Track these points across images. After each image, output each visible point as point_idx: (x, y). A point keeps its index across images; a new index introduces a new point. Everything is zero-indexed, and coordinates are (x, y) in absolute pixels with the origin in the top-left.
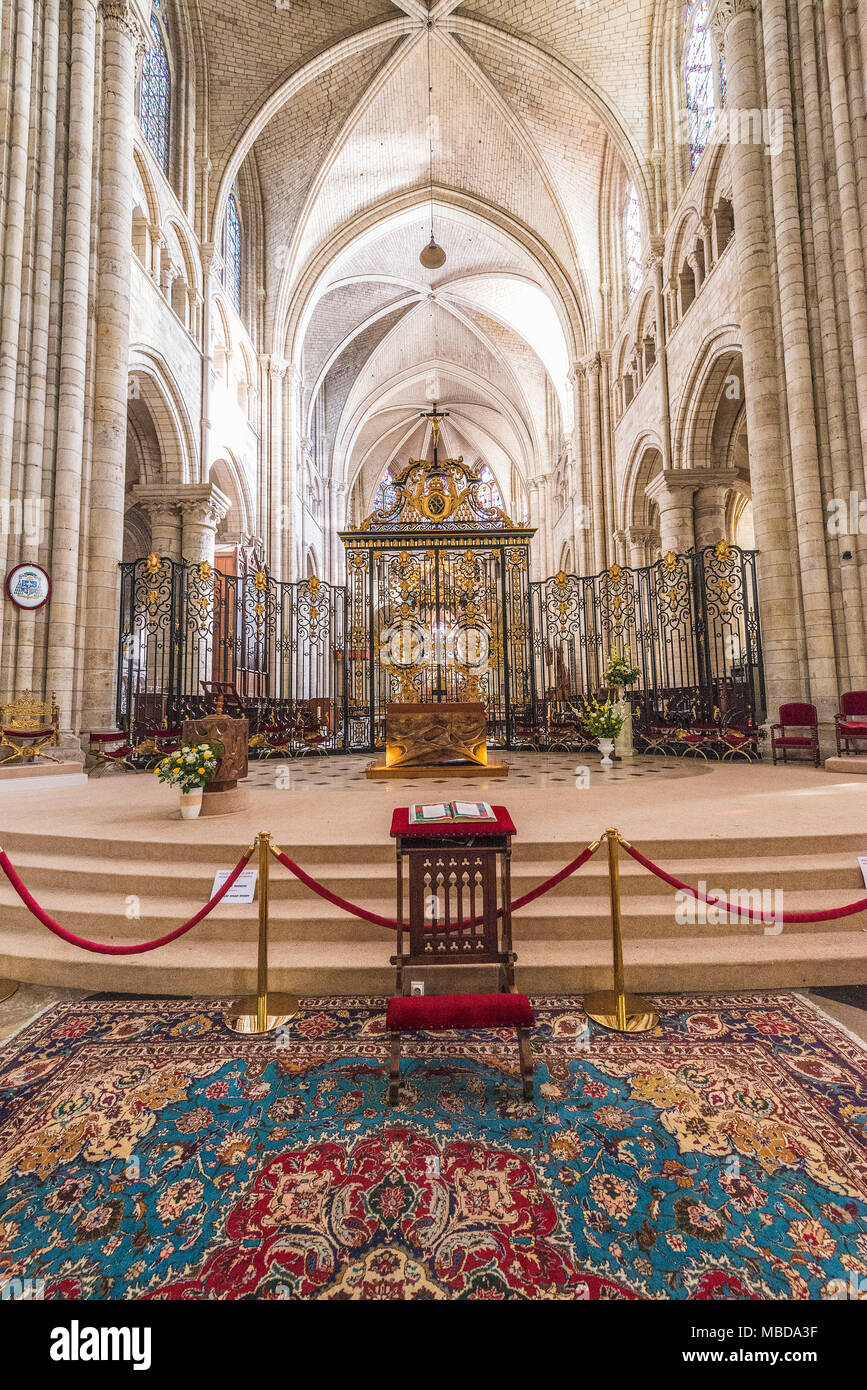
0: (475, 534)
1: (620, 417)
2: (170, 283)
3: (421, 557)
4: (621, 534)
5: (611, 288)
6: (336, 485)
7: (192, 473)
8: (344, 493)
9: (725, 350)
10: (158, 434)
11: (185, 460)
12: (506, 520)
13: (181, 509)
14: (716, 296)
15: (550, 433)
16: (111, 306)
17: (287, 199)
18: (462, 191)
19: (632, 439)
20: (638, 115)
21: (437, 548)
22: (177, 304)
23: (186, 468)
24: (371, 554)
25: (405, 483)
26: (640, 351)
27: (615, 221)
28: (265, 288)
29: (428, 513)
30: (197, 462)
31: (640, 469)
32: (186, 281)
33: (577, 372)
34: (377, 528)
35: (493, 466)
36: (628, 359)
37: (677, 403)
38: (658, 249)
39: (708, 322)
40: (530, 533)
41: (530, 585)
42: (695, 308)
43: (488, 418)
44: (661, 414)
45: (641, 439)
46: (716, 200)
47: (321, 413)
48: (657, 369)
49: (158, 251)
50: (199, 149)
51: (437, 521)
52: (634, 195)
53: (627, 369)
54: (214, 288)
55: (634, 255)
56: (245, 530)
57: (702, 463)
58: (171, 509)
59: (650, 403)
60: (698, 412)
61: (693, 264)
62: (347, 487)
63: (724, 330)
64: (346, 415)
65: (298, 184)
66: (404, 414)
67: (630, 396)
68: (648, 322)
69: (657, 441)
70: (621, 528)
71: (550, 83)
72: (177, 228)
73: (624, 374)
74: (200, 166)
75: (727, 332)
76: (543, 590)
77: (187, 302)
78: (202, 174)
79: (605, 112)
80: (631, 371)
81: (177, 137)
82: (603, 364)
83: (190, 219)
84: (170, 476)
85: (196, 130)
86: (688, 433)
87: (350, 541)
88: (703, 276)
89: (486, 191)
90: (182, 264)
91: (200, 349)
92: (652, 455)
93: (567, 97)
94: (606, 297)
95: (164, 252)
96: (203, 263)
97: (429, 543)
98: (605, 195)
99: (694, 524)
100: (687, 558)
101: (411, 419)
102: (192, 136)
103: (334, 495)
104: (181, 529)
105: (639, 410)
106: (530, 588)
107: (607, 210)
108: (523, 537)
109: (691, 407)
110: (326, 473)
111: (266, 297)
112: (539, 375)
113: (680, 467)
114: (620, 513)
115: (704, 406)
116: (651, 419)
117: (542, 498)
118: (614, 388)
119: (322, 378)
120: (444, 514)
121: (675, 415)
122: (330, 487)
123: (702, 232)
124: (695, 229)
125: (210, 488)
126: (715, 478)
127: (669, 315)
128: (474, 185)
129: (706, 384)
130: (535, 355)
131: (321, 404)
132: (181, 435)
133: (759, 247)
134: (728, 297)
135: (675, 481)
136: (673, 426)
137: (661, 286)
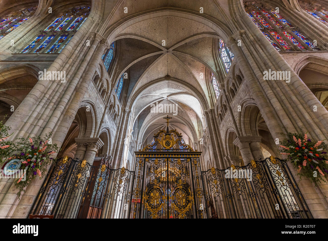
0: (181, 154)
1: (220, 124)
2: (102, 90)
3: (162, 161)
4: (227, 157)
5: (212, 96)
6: (138, 143)
7: (94, 135)
8: (141, 145)
9: (248, 105)
10: (88, 124)
11: (93, 131)
12: (191, 149)
13: (87, 145)
14: (242, 93)
15: (199, 130)
16: (82, 89)
17: (135, 79)
18: (175, 78)
19: (225, 129)
20: (212, 64)
21: (168, 158)
22: (102, 95)
23: (93, 133)
24: (145, 159)
25: (158, 137)
26: (222, 108)
27: (210, 84)
28: (127, 94)
29: (165, 146)
30: (97, 132)
31: (229, 137)
32: (106, 90)
33: (206, 113)
34: (148, 151)
35: (184, 139)
36: (219, 110)
37: (237, 119)
38: (223, 86)
39: (241, 99)
40: (199, 153)
41: (202, 172)
42: (236, 97)
43: (182, 126)
44: (232, 122)
45: (228, 129)
46: (236, 75)
47: (137, 124)
48: (228, 112)
49: (101, 83)
50: (116, 68)
51: (168, 148)
52: (214, 78)
53: (220, 112)
54: (113, 92)
55: (216, 89)
56: (108, 154)
57: (249, 135)
58: (84, 145)
59: (229, 119)
60: (244, 121)
61: (232, 88)
62: (142, 143)
63: (246, 100)
64: (144, 124)
65: (138, 76)
66: (159, 125)
67: (222, 119)
68: (223, 101)
69: (233, 129)
70: (226, 155)
71: (192, 61)
72: (107, 81)
73: (219, 113)
74: (116, 70)
75: (247, 100)
76: (207, 174)
77: (105, 95)
78: (116, 72)
79: (205, 64)
80: (221, 113)
81: (112, 66)
82: (213, 112)
83: (111, 79)
84: (87, 135)
85: (117, 65)
86: (242, 126)
87: (138, 155)
88: (236, 90)
89: (180, 78)
90: (106, 87)
91: (106, 104)
92: (232, 134)
93: (198, 63)
94: (211, 98)
95: (102, 84)
96: (112, 88)
97: (165, 156)
98: (207, 79)
99: (252, 153)
100: (260, 162)
101: (161, 126)
102: (115, 66)
103: (138, 145)
104: (85, 152)
105: (225, 121)
106: (202, 174)
107: (208, 82)
108: (197, 155)
109: (242, 119)
110: (136, 139)
111: (126, 96)
112: (195, 116)
113: (243, 135)
114: (225, 151)
115: (245, 119)
116: (230, 124)
117: (199, 147)
118: (217, 117)
119: (138, 115)
120: (170, 146)
121: (237, 122)
122: (137, 143)
123: (233, 81)
124: (232, 81)
125: (98, 139)
126: (255, 139)
127: (229, 99)
128: (177, 77)
129: (245, 113)
130: (194, 111)
131: (137, 122)
132: (94, 124)
133: (252, 79)
134: (245, 93)
135: (242, 140)
136: (238, 124)
137: (225, 93)
